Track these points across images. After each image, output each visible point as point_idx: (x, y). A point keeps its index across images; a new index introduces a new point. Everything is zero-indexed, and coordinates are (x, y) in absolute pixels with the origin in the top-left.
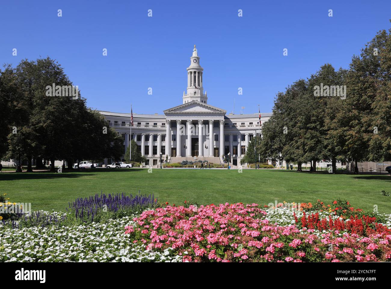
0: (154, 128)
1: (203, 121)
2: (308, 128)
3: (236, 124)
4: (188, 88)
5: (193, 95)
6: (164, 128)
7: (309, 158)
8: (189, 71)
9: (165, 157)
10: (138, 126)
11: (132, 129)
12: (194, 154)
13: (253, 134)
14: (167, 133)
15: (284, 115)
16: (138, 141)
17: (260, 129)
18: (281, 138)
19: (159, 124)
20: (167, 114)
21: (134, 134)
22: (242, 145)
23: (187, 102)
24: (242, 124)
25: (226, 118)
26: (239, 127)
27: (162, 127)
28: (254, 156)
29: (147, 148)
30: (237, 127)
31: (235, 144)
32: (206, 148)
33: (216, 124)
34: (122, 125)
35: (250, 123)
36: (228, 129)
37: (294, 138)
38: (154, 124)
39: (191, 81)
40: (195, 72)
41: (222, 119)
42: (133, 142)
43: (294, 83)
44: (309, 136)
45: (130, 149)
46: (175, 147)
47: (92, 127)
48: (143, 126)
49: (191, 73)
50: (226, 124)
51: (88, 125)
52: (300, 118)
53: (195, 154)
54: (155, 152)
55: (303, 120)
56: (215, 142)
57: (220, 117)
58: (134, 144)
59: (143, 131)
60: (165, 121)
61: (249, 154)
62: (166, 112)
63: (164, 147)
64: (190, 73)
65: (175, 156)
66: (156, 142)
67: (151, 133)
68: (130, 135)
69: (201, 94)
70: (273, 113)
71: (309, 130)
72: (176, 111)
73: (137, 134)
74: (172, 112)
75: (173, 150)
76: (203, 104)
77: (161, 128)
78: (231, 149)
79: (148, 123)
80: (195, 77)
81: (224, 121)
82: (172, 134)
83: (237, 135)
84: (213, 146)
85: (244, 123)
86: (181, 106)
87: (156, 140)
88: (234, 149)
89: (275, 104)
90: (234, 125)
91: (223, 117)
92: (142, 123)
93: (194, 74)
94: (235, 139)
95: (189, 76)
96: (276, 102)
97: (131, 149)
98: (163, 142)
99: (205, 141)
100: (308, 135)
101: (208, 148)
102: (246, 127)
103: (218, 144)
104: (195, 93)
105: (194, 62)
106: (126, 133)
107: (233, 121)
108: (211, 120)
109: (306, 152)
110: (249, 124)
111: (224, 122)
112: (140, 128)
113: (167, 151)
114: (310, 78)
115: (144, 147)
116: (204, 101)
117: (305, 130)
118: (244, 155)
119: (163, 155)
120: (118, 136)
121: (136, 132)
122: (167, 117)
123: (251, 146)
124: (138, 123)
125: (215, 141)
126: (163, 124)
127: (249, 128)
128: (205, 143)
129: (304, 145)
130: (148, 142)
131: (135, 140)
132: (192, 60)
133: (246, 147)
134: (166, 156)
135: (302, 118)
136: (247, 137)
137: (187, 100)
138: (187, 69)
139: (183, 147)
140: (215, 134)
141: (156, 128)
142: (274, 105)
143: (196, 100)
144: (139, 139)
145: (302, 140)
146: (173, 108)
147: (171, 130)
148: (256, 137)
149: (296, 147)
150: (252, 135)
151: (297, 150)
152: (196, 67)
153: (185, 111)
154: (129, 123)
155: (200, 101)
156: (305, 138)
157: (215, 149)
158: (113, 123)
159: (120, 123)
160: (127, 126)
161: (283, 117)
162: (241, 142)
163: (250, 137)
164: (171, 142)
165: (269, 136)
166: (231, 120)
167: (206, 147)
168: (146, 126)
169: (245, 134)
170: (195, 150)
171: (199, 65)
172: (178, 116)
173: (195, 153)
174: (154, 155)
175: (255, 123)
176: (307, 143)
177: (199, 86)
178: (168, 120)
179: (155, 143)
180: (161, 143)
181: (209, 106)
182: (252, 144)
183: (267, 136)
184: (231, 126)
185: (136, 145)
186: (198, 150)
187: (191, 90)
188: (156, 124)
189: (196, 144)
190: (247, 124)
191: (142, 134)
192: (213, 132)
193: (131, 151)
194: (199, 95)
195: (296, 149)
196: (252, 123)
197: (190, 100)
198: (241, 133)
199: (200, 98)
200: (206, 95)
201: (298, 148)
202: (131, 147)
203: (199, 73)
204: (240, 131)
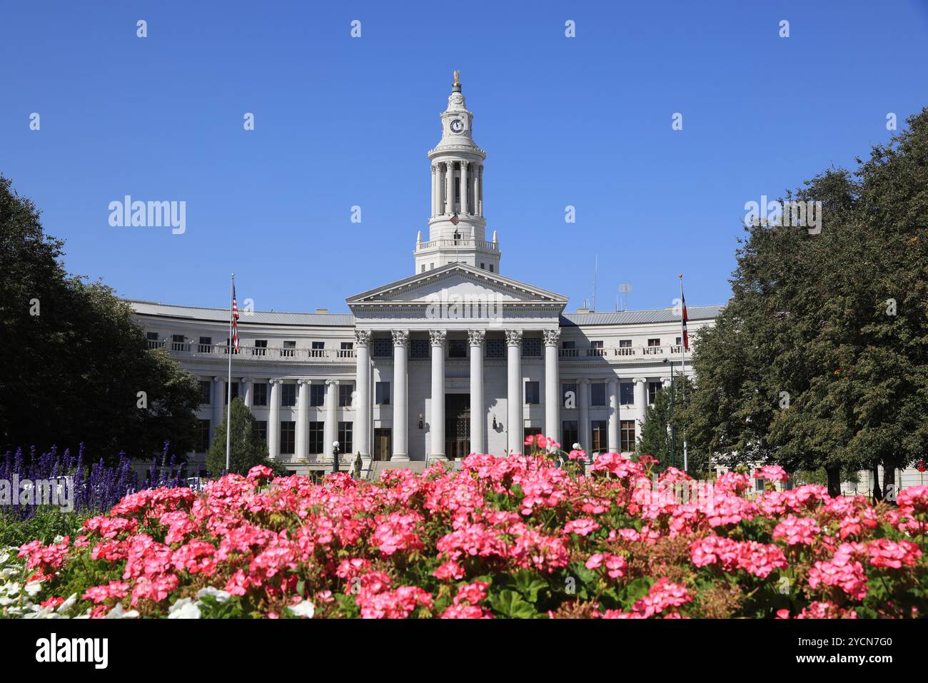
0: (312, 359)
1: (484, 333)
2: (862, 342)
3: (601, 343)
4: (432, 220)
5: (449, 246)
6: (347, 359)
7: (870, 451)
8: (435, 162)
9: (353, 464)
10: (255, 352)
11: (235, 363)
12: (455, 448)
13: (662, 380)
14: (360, 377)
15: (772, 299)
16: (256, 407)
17: (687, 363)
18: (765, 381)
19: (332, 346)
20: (358, 311)
21: (243, 381)
22: (621, 419)
23: (428, 269)
24: (622, 343)
25: (564, 323)
26: (610, 357)
27: (342, 355)
28: (668, 454)
29: (287, 430)
30: (604, 357)
31: (597, 415)
32: (498, 428)
33: (532, 345)
34: (201, 350)
35: (651, 342)
36: (573, 363)
37: (814, 380)
38: (315, 345)
39: (443, 197)
40: (457, 166)
41: (550, 325)
42: (239, 407)
43: (807, 183)
44: (870, 367)
45: (226, 433)
46: (387, 426)
47: (83, 343)
48: (273, 353)
49: (443, 167)
50: (565, 345)
51: (68, 335)
52: (834, 302)
53: (458, 451)
54: (316, 445)
55: (847, 311)
56: (527, 408)
57: (544, 320)
58: (241, 416)
59: (274, 370)
60: (353, 333)
61: (649, 448)
62: (356, 302)
63: (350, 425)
64: (438, 170)
65: (389, 459)
66: (320, 408)
67: (301, 378)
68: (227, 384)
69: (480, 240)
70: (732, 295)
71: (870, 348)
72: (390, 300)
73: (254, 381)
74: (376, 302)
75: (381, 435)
76: (486, 275)
77: (340, 359)
78: (586, 433)
79: (293, 344)
80: (457, 182)
81: (559, 332)
82: (377, 379)
83: (606, 382)
84: (521, 421)
85: (629, 342)
86: (408, 280)
87: (321, 402)
88: (594, 433)
89: (741, 261)
90: (594, 350)
91: (557, 320)
92: (272, 343)
93: (453, 173)
94: (599, 398)
95: (436, 177)
96: (742, 256)
97: (232, 431)
98: (344, 408)
99: (494, 403)
100: (865, 366)
101: (505, 429)
102: (638, 356)
103: (539, 415)
104: (457, 236)
105: (452, 129)
106: (213, 377)
107: (591, 334)
108: (514, 331)
109: (860, 427)
110: (646, 344)
111: (561, 336)
112: (263, 358)
113: (360, 441)
114: (867, 158)
115: (279, 427)
116: (487, 266)
117: (852, 349)
118: (632, 453)
119: (346, 456)
120: (179, 378)
121: (250, 375)
122: (359, 320)
123: (655, 420)
124: (258, 343)
125: (528, 405)
126: (343, 345)
127: (649, 358)
128: (493, 410)
129: (850, 400)
130: (292, 408)
131: (247, 402)
132: (446, 123)
133: (637, 423)
134: (355, 458)
135: (842, 305)
136: (639, 392)
137: (428, 260)
138: (430, 153)
139: (417, 427)
140: (528, 380)
141: (319, 359)
142: (736, 265)
143: (460, 260)
144: (261, 397)
145: (843, 384)
146: (379, 289)
147: (372, 368)
148: (671, 389)
149: (819, 413)
150: (659, 384)
151: (827, 421)
152: (460, 149)
153: (421, 299)
154: (226, 342)
155: (474, 265)
156: (855, 376)
157: (528, 432)
158: (168, 341)
159: (193, 341)
160: (217, 352)
161: (771, 304)
162: (618, 409)
163: (652, 390)
164: (372, 408)
165: (722, 375)
166: (584, 332)
167: (495, 427)
168: (285, 353)
169: (634, 381)
170: (456, 436)
171: (470, 140)
172: (396, 317)
173: (458, 445)
174: (312, 455)
175: (668, 341)
176: (863, 395)
177: (472, 214)
178: (363, 332)
179: (318, 413)
180: (338, 413)
181: (505, 283)
182: (659, 412)
183: (712, 377)
184: (583, 353)
185: (250, 417)
186: (469, 435)
187: (441, 230)
188: (321, 345)
189: (462, 416)
190: (639, 343)
191: (271, 382)
192: (522, 373)
193: (230, 439)
194: (472, 246)
195: (819, 417)
196: (658, 341)
197: (438, 262)
198: (620, 376)
199: (474, 255)
200: (497, 244)
201: (827, 414)
202: (232, 426)
203: (469, 167)
204: (616, 371)
